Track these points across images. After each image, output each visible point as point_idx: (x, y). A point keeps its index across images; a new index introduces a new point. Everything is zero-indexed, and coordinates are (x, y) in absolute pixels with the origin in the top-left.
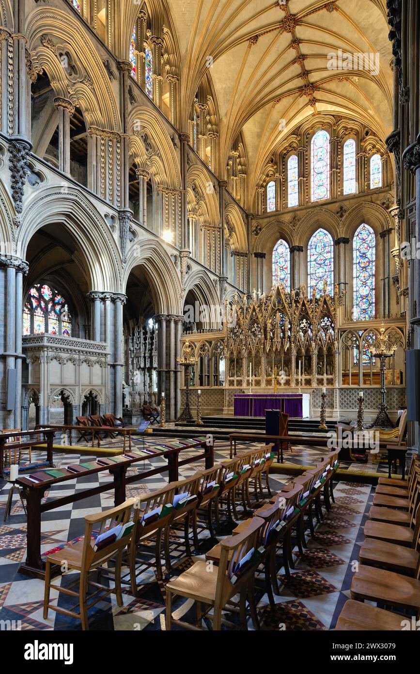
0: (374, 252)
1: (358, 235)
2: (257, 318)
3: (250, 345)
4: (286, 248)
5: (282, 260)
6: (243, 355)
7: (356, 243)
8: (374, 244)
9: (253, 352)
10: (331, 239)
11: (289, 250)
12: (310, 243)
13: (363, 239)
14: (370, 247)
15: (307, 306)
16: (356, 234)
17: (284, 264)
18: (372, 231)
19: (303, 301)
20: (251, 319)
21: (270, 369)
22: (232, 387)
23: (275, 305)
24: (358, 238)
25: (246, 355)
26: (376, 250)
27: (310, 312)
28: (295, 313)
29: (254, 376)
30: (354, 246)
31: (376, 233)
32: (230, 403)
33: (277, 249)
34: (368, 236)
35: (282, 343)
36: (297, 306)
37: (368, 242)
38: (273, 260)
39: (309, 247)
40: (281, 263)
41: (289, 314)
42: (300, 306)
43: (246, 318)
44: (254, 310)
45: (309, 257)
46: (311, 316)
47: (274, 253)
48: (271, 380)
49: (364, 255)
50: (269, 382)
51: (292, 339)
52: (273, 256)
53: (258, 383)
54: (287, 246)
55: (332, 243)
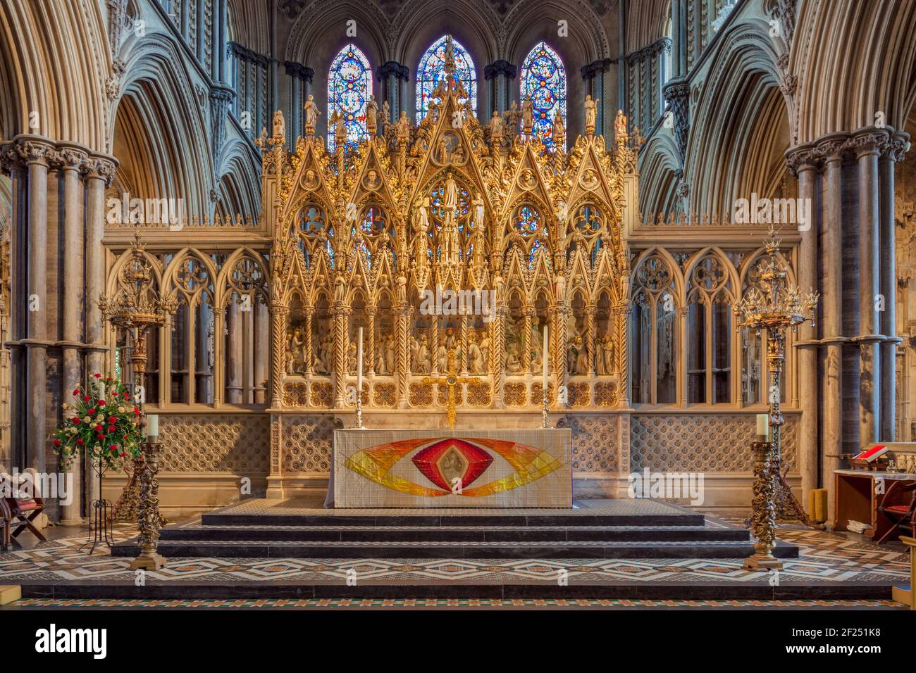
0: (564, 110)
1: (530, 67)
2: (382, 189)
3: (358, 271)
4: (363, 69)
5: (352, 96)
6: (337, 304)
7: (526, 84)
8: (564, 91)
9: (373, 298)
10: (472, 65)
11: (369, 74)
12: (421, 65)
13: (541, 78)
14: (555, 99)
15: (539, 166)
16: (527, 62)
17: (357, 107)
18: (559, 62)
19: (528, 149)
20: (363, 190)
21: (424, 351)
22: (297, 407)
23: (438, 154)
24: (530, 74)
25: (346, 304)
26: (569, 107)
27: (547, 187)
28: (502, 186)
29: (372, 372)
30: (523, 91)
31: (569, 67)
32: (289, 457)
33: (339, 68)
34: (552, 73)
35: (466, 274)
36: (509, 167)
37: (552, 86)
38: (330, 94)
39: (419, 76)
40: (351, 104)
41: (486, 185)
42: (519, 165)
43: (347, 187)
44: (372, 163)
45: (419, 99)
46: (551, 196)
47: (331, 76)
48: (427, 387)
49: (543, 115)
50: (421, 394)
51: (498, 262)
52: (331, 84)
53: (387, 394)
54: (366, 64)
55: (474, 76)
